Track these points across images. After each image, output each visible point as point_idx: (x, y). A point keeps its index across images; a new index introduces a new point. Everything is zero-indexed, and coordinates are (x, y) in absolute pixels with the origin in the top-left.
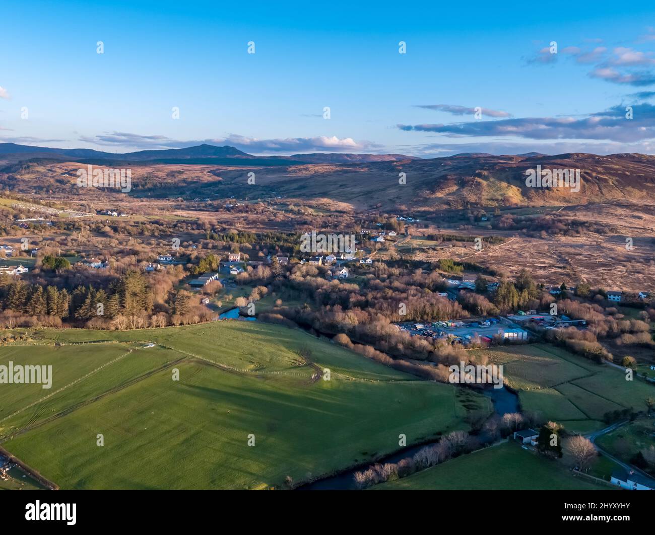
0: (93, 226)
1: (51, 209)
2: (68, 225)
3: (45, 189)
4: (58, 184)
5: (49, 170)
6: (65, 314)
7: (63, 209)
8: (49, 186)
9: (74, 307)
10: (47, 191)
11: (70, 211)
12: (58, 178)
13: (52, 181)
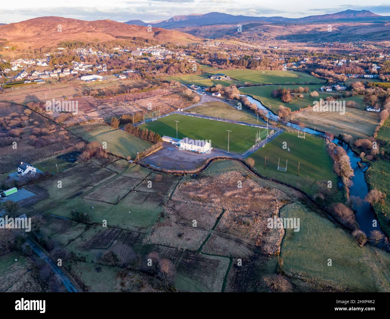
0: (264, 50)
1: (252, 45)
2: (255, 50)
3: (252, 39)
4: (258, 36)
5: (256, 29)
6: (247, 66)
7: (256, 46)
8: (254, 37)
9: (248, 65)
10: (253, 39)
11: (259, 46)
12: (259, 33)
13: (256, 34)
